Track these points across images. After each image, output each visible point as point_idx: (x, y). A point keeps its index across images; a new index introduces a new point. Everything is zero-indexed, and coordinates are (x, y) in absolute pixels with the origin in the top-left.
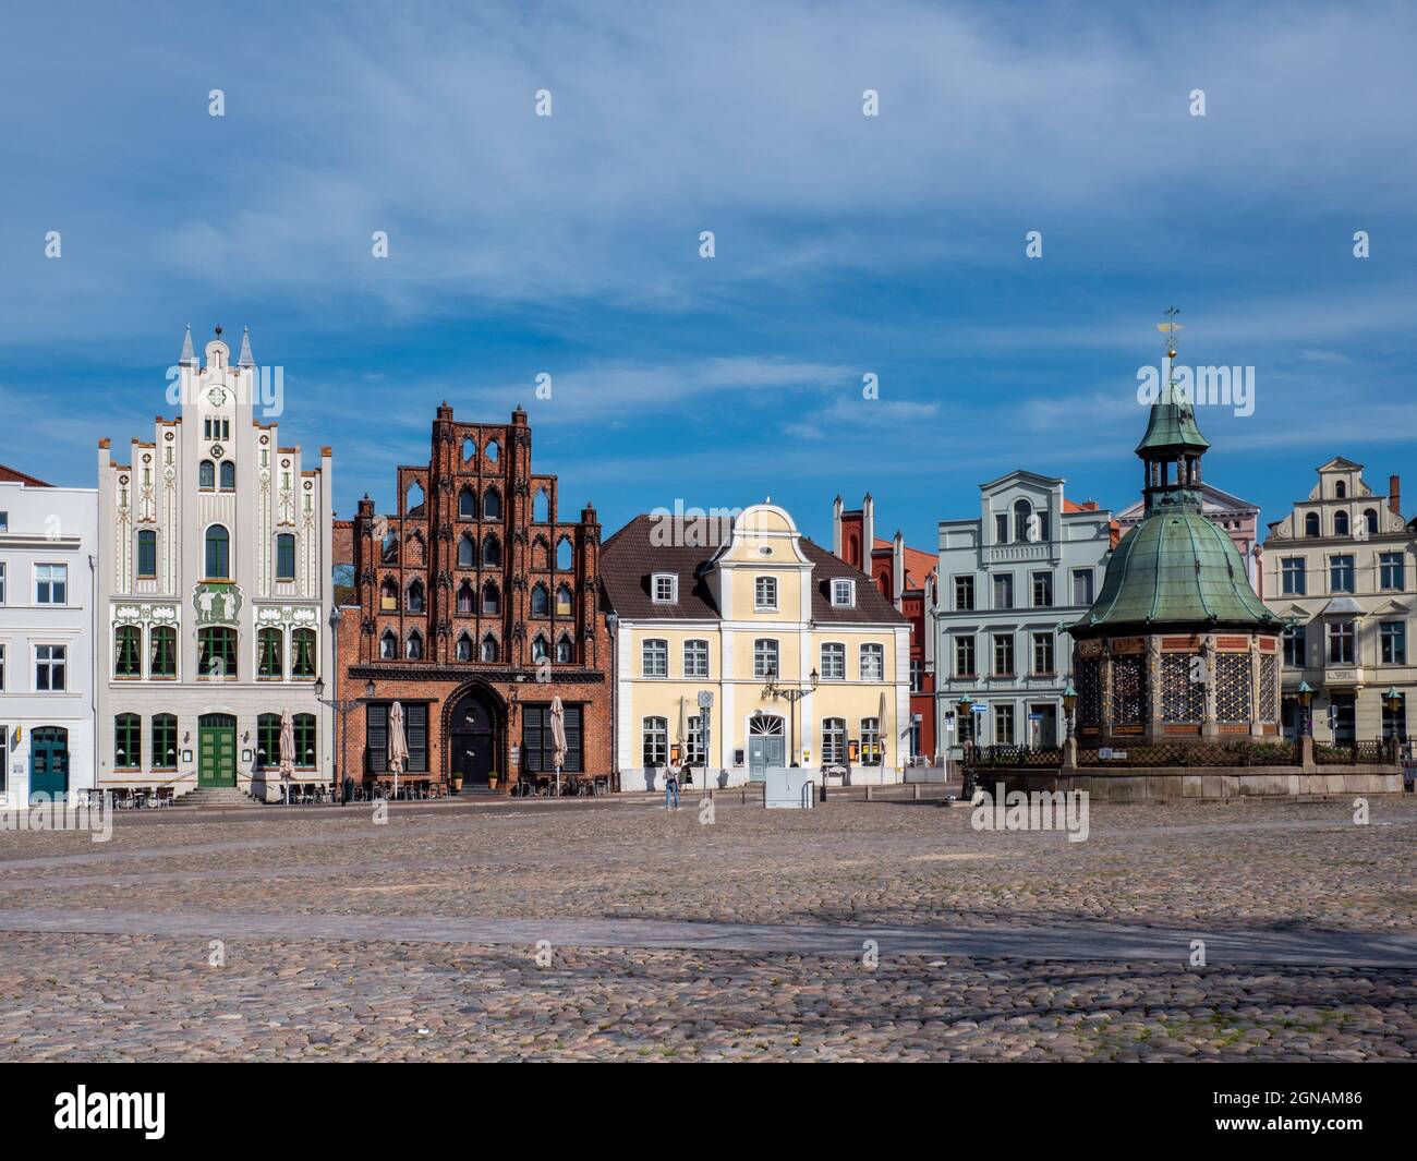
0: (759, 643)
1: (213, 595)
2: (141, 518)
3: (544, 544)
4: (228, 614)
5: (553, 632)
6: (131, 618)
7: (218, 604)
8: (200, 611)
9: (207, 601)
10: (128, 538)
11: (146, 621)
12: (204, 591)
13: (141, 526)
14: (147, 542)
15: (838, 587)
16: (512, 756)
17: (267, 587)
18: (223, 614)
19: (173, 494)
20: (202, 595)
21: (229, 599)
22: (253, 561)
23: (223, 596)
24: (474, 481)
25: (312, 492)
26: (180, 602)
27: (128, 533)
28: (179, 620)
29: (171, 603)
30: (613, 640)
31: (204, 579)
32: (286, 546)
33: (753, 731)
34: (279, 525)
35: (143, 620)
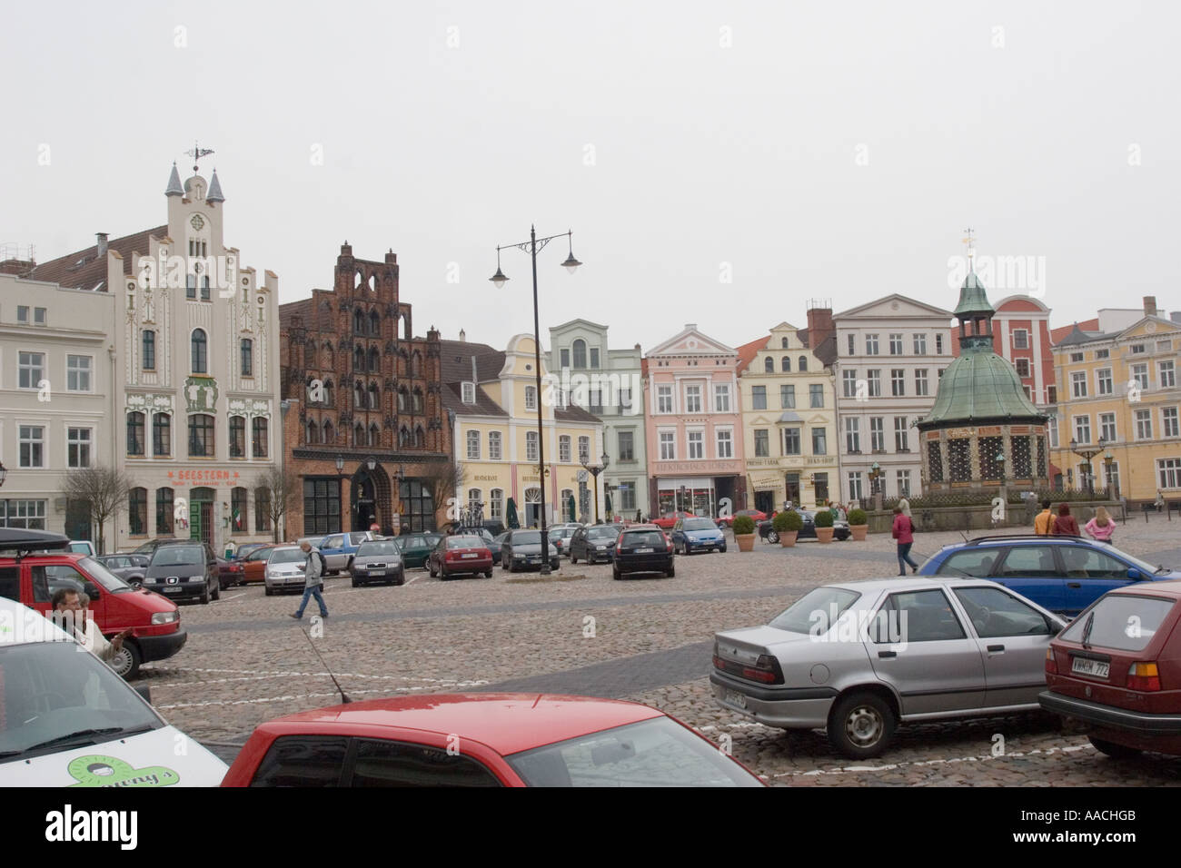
1: (198, 388)
2: (144, 320)
3: (405, 356)
4: (209, 404)
5: (412, 424)
6: (139, 405)
7: (202, 394)
8: (189, 400)
9: (194, 390)
10: (135, 337)
11: (149, 408)
12: (191, 384)
13: (145, 327)
14: (149, 339)
16: (394, 520)
17: (234, 382)
18: (205, 404)
19: (167, 301)
20: (191, 387)
21: (210, 391)
22: (223, 360)
23: (205, 389)
24: (363, 305)
25: (263, 306)
26: (175, 393)
27: (135, 332)
28: (173, 408)
29: (167, 393)
30: (451, 431)
31: (191, 374)
32: (247, 347)
33: (527, 500)
35: (148, 407)
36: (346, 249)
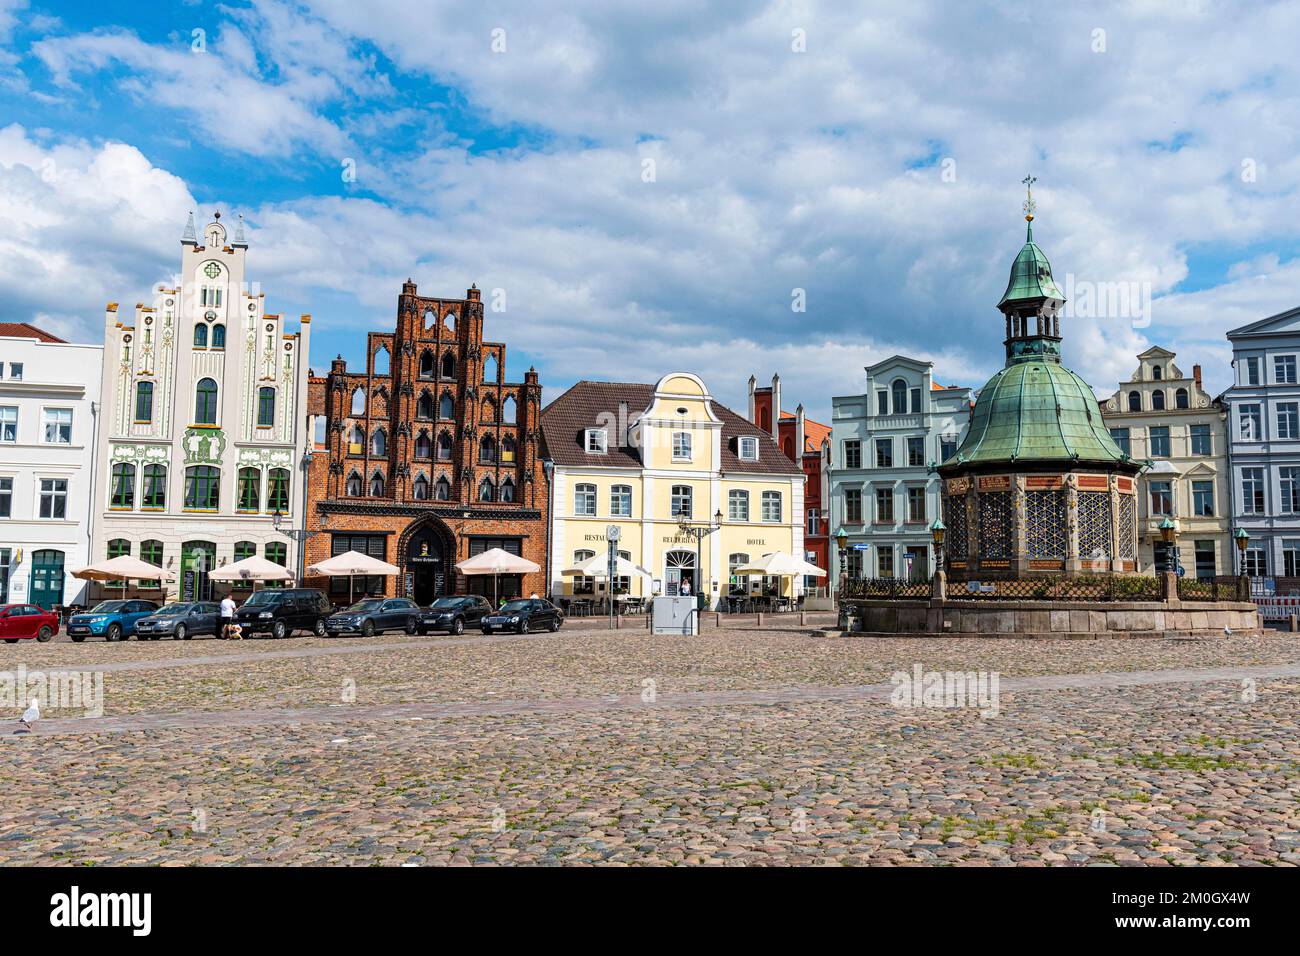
0: (676, 490)
1: (200, 438)
2: (141, 371)
3: (492, 402)
4: (213, 454)
5: (497, 476)
6: (127, 457)
7: (205, 446)
8: (188, 452)
9: (194, 443)
10: (128, 388)
11: (140, 459)
12: (192, 435)
13: (141, 378)
14: (145, 390)
15: (745, 443)
17: (249, 432)
18: (209, 455)
19: (170, 350)
20: (191, 438)
21: (215, 442)
22: (236, 410)
23: (209, 439)
24: (433, 347)
25: (291, 352)
26: (171, 444)
27: (128, 383)
28: (169, 459)
29: (164, 444)
30: (549, 484)
31: (193, 424)
32: (267, 396)
33: (669, 564)
34: (261, 380)
35: (137, 458)
36: (409, 287)
